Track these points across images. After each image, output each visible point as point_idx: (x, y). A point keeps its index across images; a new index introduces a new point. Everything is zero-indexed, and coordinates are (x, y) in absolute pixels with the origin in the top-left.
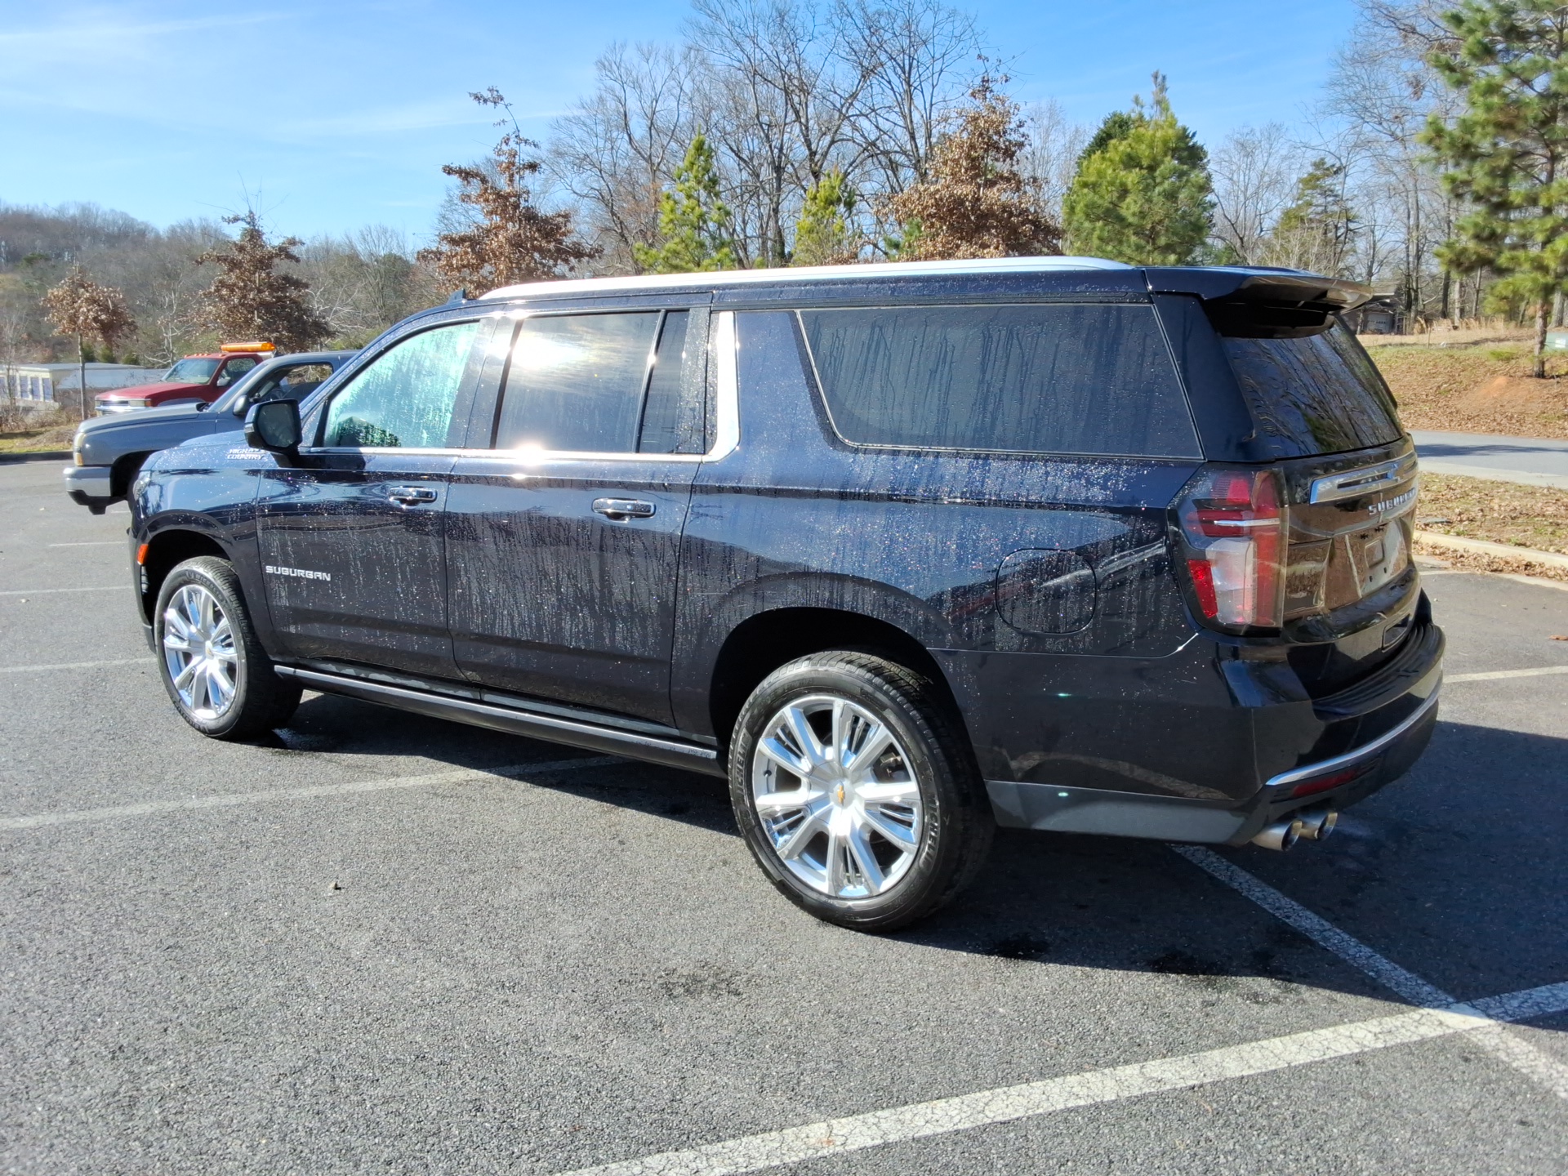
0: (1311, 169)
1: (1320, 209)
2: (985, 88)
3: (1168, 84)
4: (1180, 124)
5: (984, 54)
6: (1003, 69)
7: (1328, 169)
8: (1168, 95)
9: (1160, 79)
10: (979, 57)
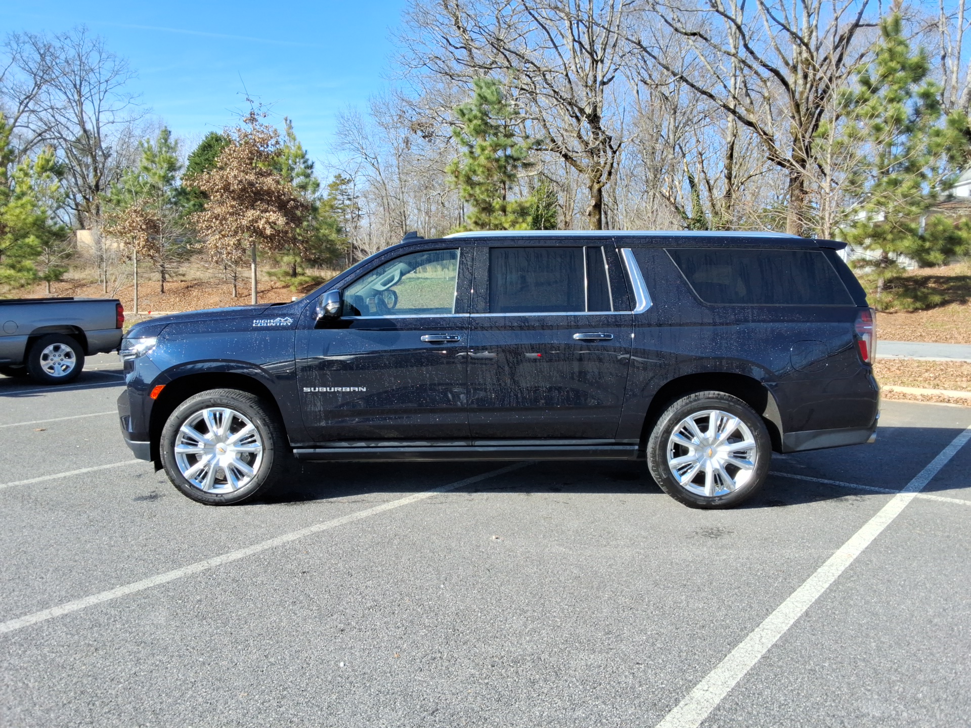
0: (334, 180)
1: (341, 202)
2: (252, 119)
3: (293, 124)
4: (304, 149)
5: (251, 98)
6: (264, 109)
7: (343, 180)
8: (294, 131)
9: (288, 122)
10: (248, 100)
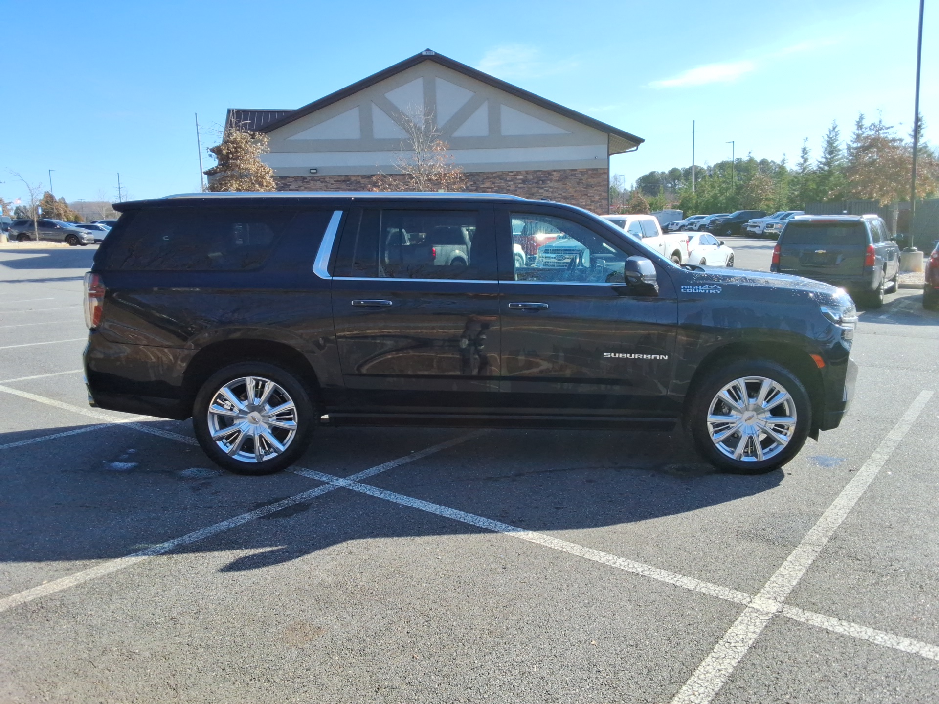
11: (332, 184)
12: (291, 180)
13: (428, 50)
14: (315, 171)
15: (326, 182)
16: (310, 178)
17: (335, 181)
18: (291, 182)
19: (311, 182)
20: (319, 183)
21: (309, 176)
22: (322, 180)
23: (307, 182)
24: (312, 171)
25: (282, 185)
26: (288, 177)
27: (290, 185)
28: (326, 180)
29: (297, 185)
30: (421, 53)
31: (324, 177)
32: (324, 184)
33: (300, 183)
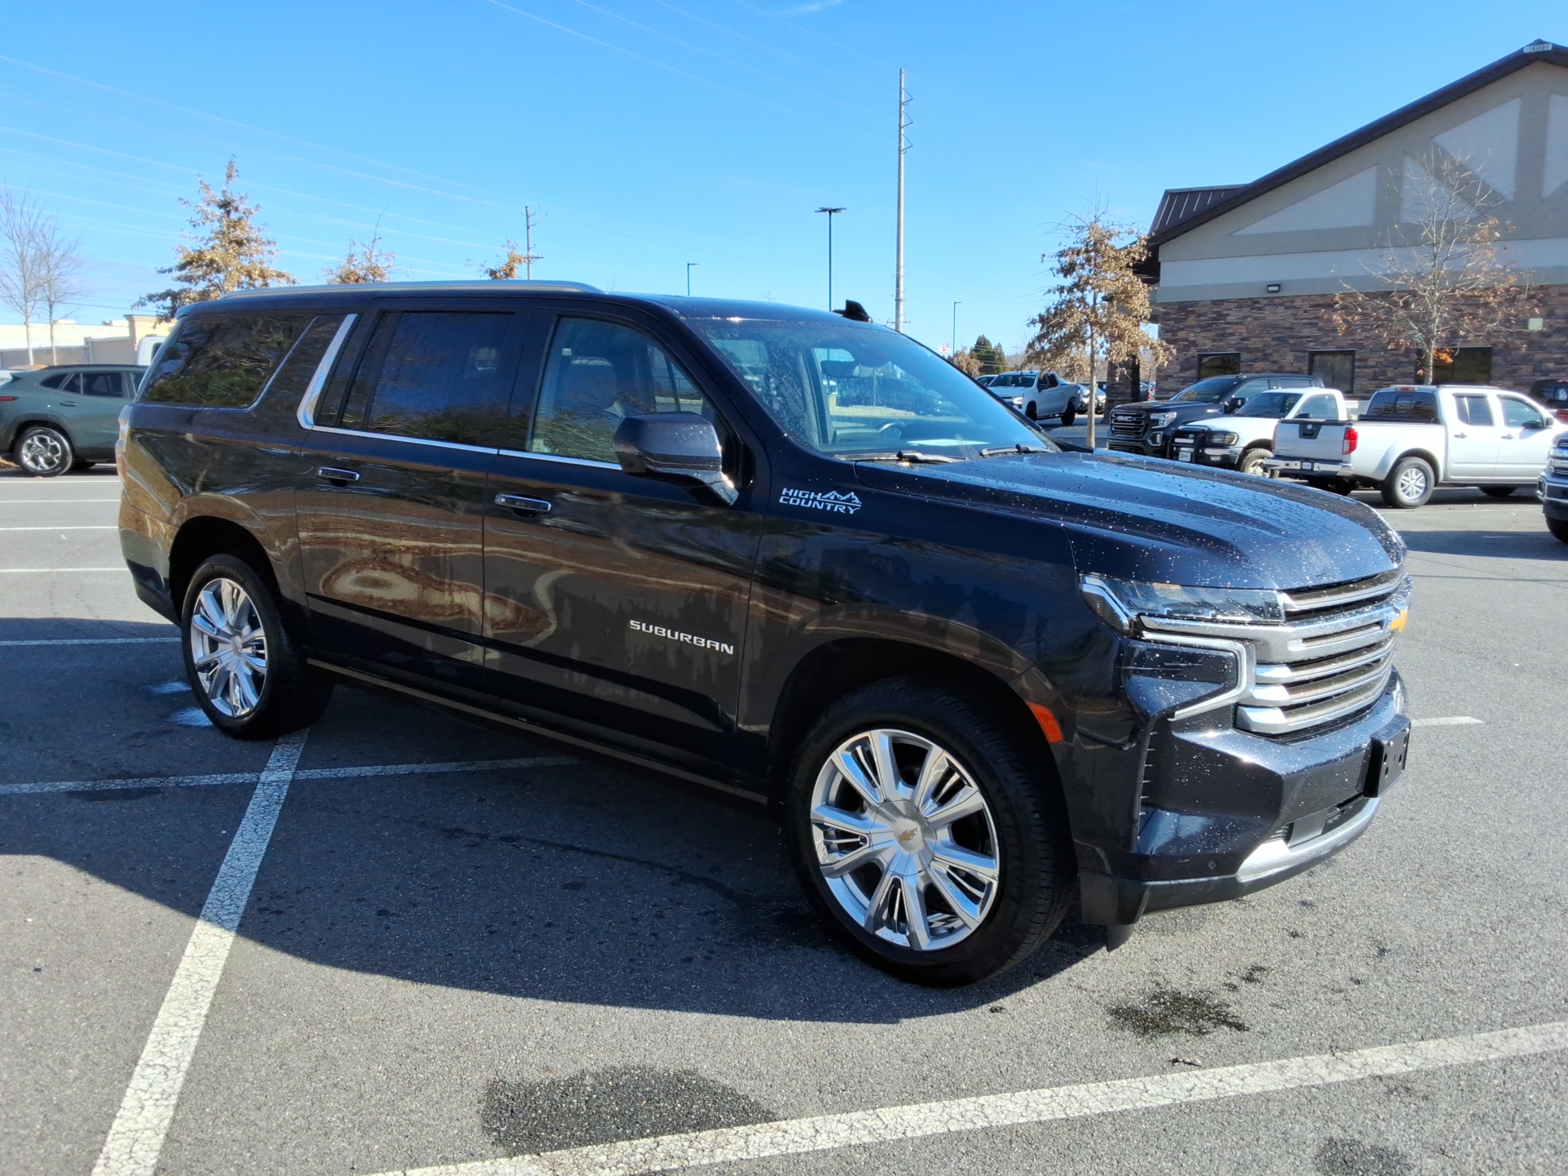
11: (1305, 311)
12: (1231, 306)
13: (1539, 42)
14: (1276, 288)
15: (1295, 307)
16: (1265, 302)
17: (1312, 306)
18: (1230, 309)
19: (1268, 308)
20: (1281, 309)
21: (1265, 298)
22: (1287, 304)
23: (1259, 309)
24: (1271, 289)
25: (1214, 315)
26: (1227, 301)
27: (1228, 315)
28: (1296, 304)
29: (1240, 314)
30: (1522, 49)
31: (1292, 299)
32: (1290, 312)
33: (1246, 311)
